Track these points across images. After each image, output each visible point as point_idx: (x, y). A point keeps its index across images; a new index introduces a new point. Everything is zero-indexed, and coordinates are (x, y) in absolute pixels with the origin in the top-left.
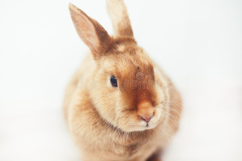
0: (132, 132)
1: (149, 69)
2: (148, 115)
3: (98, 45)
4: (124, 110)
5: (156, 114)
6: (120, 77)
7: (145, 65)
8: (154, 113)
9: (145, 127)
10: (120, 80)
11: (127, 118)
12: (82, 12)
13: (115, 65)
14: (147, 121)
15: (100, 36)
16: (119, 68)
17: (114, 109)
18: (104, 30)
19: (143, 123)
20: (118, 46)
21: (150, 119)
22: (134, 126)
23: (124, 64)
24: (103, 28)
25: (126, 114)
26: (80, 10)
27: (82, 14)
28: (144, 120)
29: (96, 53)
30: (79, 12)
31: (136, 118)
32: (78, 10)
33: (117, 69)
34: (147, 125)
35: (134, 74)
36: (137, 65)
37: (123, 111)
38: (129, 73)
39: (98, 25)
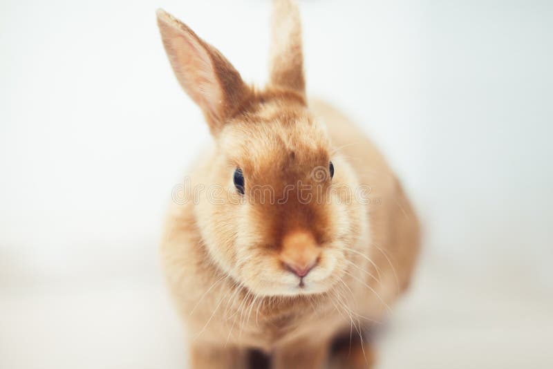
0: (267, 298)
1: (316, 158)
2: (304, 264)
3: (220, 102)
4: (252, 245)
5: (323, 261)
6: (250, 170)
7: (308, 150)
8: (318, 260)
9: (297, 287)
10: (250, 178)
11: (258, 263)
12: (185, 27)
13: (243, 143)
14: (300, 275)
15: (225, 80)
16: (253, 151)
17: (233, 241)
18: (233, 68)
19: (291, 279)
20: (261, 105)
21: (308, 271)
22: (272, 284)
23: (264, 144)
24: (230, 65)
25: (257, 256)
26: (181, 23)
27: (184, 30)
28: (294, 272)
29: (215, 119)
30: (178, 28)
31: (276, 266)
32: (175, 23)
33: (247, 153)
34: (302, 285)
35: (280, 166)
36: (292, 148)
37: (251, 248)
38: (271, 164)
39: (219, 57)
